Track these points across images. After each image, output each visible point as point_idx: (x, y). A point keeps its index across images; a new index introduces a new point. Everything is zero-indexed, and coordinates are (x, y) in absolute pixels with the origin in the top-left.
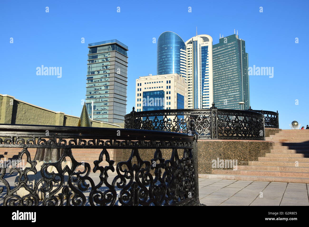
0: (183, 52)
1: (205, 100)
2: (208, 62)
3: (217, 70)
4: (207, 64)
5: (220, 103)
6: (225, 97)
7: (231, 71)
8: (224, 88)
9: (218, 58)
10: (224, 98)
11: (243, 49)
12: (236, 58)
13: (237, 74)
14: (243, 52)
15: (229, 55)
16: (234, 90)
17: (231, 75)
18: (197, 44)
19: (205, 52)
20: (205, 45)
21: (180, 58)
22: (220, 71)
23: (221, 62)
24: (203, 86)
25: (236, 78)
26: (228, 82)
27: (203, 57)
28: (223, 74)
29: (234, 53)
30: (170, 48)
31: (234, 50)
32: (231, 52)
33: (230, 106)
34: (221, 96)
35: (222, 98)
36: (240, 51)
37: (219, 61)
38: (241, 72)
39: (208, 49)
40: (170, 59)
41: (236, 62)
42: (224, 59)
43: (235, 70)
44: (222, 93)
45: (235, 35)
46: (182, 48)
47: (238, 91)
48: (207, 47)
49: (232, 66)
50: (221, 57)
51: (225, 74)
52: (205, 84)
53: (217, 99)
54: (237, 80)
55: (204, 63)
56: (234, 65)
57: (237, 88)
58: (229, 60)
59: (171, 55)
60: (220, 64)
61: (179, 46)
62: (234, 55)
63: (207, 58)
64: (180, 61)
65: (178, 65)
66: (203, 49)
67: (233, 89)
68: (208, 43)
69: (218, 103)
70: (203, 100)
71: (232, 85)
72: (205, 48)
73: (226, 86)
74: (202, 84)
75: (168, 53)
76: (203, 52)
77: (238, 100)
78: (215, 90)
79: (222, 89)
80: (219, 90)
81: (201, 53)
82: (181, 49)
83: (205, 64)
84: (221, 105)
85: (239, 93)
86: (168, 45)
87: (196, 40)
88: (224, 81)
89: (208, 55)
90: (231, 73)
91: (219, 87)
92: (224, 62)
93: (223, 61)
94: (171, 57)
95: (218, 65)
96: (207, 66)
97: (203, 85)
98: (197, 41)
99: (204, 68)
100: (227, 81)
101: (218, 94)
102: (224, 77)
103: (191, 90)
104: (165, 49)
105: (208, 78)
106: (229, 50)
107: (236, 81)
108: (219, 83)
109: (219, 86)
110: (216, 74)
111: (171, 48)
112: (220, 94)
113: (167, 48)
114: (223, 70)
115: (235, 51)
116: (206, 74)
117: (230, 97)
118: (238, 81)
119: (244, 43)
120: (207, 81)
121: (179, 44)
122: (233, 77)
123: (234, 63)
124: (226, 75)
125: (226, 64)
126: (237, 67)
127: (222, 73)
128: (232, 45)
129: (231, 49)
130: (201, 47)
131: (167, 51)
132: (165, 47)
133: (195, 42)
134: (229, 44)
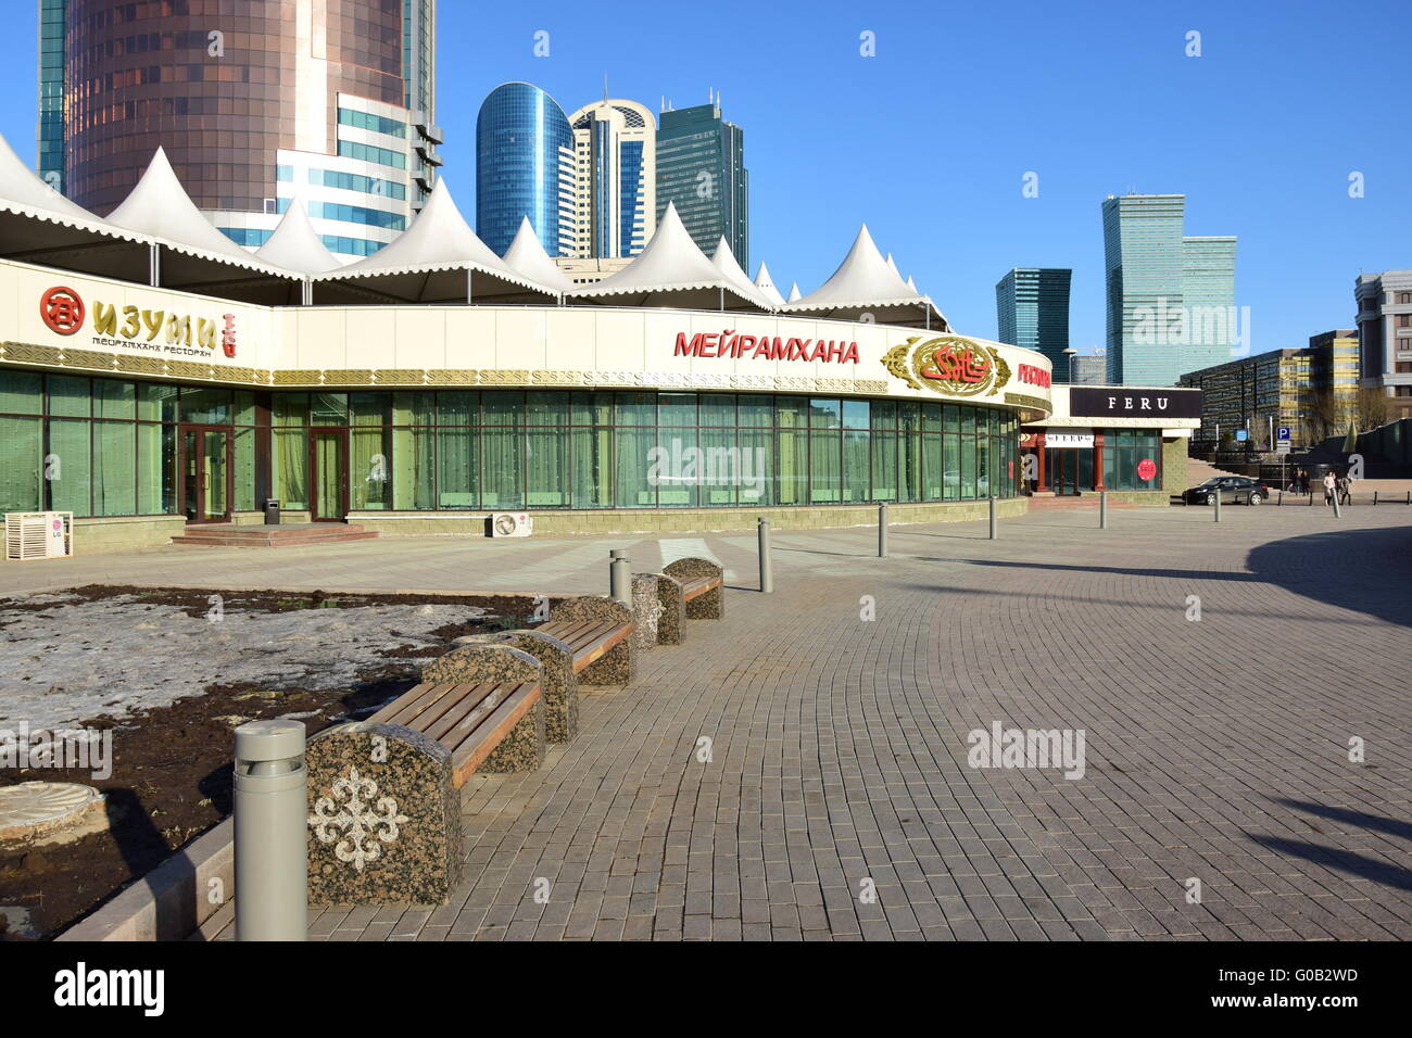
0: (565, 155)
2: (642, 195)
4: (639, 199)
7: (701, 223)
11: (736, 157)
12: (716, 183)
14: (736, 165)
18: (606, 132)
19: (632, 161)
20: (633, 135)
21: (558, 176)
29: (713, 169)
30: (529, 139)
31: (710, 157)
32: (701, 163)
36: (728, 162)
39: (641, 152)
40: (526, 177)
45: (710, 108)
46: (563, 144)
48: (639, 146)
49: (703, 208)
55: (628, 195)
56: (708, 207)
59: (530, 164)
60: (663, 200)
61: (554, 134)
63: (641, 182)
64: (558, 185)
65: (551, 198)
66: (627, 152)
68: (642, 133)
72: (633, 147)
75: (518, 156)
76: (627, 161)
82: (560, 147)
83: (633, 200)
86: (520, 130)
87: (604, 118)
89: (641, 173)
93: (676, 190)
94: (530, 171)
96: (638, 208)
98: (606, 124)
99: (628, 213)
104: (509, 140)
106: (695, 155)
113: (516, 139)
115: (714, 161)
116: (635, 234)
119: (739, 135)
121: (554, 130)
128: (704, 140)
129: (700, 154)
130: (622, 143)
131: (515, 149)
132: (509, 136)
133: (602, 123)
134: (695, 137)
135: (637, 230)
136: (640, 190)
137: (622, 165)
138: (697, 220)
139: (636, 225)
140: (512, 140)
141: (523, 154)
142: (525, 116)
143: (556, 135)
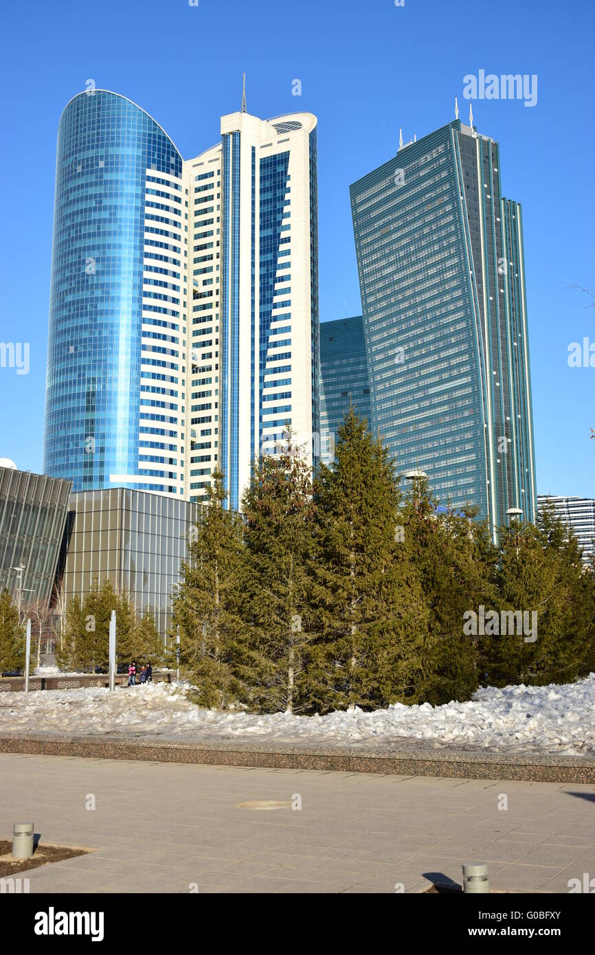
0: (159, 181)
1: (275, 410)
2: (288, 227)
3: (380, 285)
5: (394, 433)
6: (416, 406)
7: (437, 280)
8: (411, 366)
9: (384, 231)
10: (411, 408)
11: (486, 178)
12: (451, 218)
13: (458, 293)
14: (488, 191)
15: (426, 209)
16: (450, 368)
17: (437, 302)
18: (237, 147)
19: (274, 183)
20: (276, 148)
21: (143, 210)
22: (395, 288)
23: (395, 247)
24: (265, 344)
25: (457, 312)
26: (425, 334)
28: (405, 299)
29: (446, 198)
30: (97, 164)
32: (432, 194)
34: (400, 401)
35: (404, 410)
36: (471, 186)
37: (386, 245)
38: (480, 282)
39: (286, 168)
41: (453, 239)
42: (407, 230)
43: (448, 275)
44: (402, 390)
45: (455, 125)
46: (154, 166)
47: (464, 370)
48: (283, 159)
49: (438, 258)
50: (395, 225)
51: (410, 297)
52: (275, 332)
53: (385, 415)
54: (458, 320)
55: (270, 232)
56: (444, 255)
57: (458, 360)
58: (423, 232)
60: (392, 259)
61: (139, 152)
62: (446, 204)
63: (286, 209)
64: (143, 222)
65: (130, 241)
66: (269, 171)
67: (444, 365)
68: (288, 140)
69: (389, 435)
70: (263, 412)
71: (441, 344)
72: (275, 162)
73: (417, 354)
74: (260, 335)
75: (84, 190)
76: (268, 184)
77: (466, 414)
78: (378, 378)
79: (405, 368)
81: (260, 190)
82: (148, 171)
83: (275, 238)
84: (399, 443)
85: (470, 379)
87: (234, 129)
88: (410, 334)
89: (287, 197)
90: (435, 292)
91: (390, 363)
92: (408, 245)
93: (404, 242)
96: (282, 247)
97: (264, 339)
98: (236, 135)
99: (270, 257)
100: (420, 331)
102: (410, 313)
103: (213, 368)
104: (76, 170)
105: (287, 303)
106: (424, 185)
107: (459, 327)
110: (379, 306)
111: (102, 164)
112: (396, 392)
113: (83, 168)
114: (403, 285)
115: (446, 187)
116: (278, 286)
117: (436, 400)
118: (463, 325)
119: (492, 154)
120: (282, 317)
121: (139, 147)
122: (442, 311)
123: (446, 243)
124: (416, 305)
126: (456, 260)
128: (434, 160)
129: (429, 182)
130: (261, 159)
131: (81, 181)
132: (76, 166)
133: (231, 136)
134: (422, 160)
136: (285, 222)
137: (262, 191)
138: (433, 276)
139: (279, 273)
141: (91, 185)
142: (98, 133)
143: (144, 153)
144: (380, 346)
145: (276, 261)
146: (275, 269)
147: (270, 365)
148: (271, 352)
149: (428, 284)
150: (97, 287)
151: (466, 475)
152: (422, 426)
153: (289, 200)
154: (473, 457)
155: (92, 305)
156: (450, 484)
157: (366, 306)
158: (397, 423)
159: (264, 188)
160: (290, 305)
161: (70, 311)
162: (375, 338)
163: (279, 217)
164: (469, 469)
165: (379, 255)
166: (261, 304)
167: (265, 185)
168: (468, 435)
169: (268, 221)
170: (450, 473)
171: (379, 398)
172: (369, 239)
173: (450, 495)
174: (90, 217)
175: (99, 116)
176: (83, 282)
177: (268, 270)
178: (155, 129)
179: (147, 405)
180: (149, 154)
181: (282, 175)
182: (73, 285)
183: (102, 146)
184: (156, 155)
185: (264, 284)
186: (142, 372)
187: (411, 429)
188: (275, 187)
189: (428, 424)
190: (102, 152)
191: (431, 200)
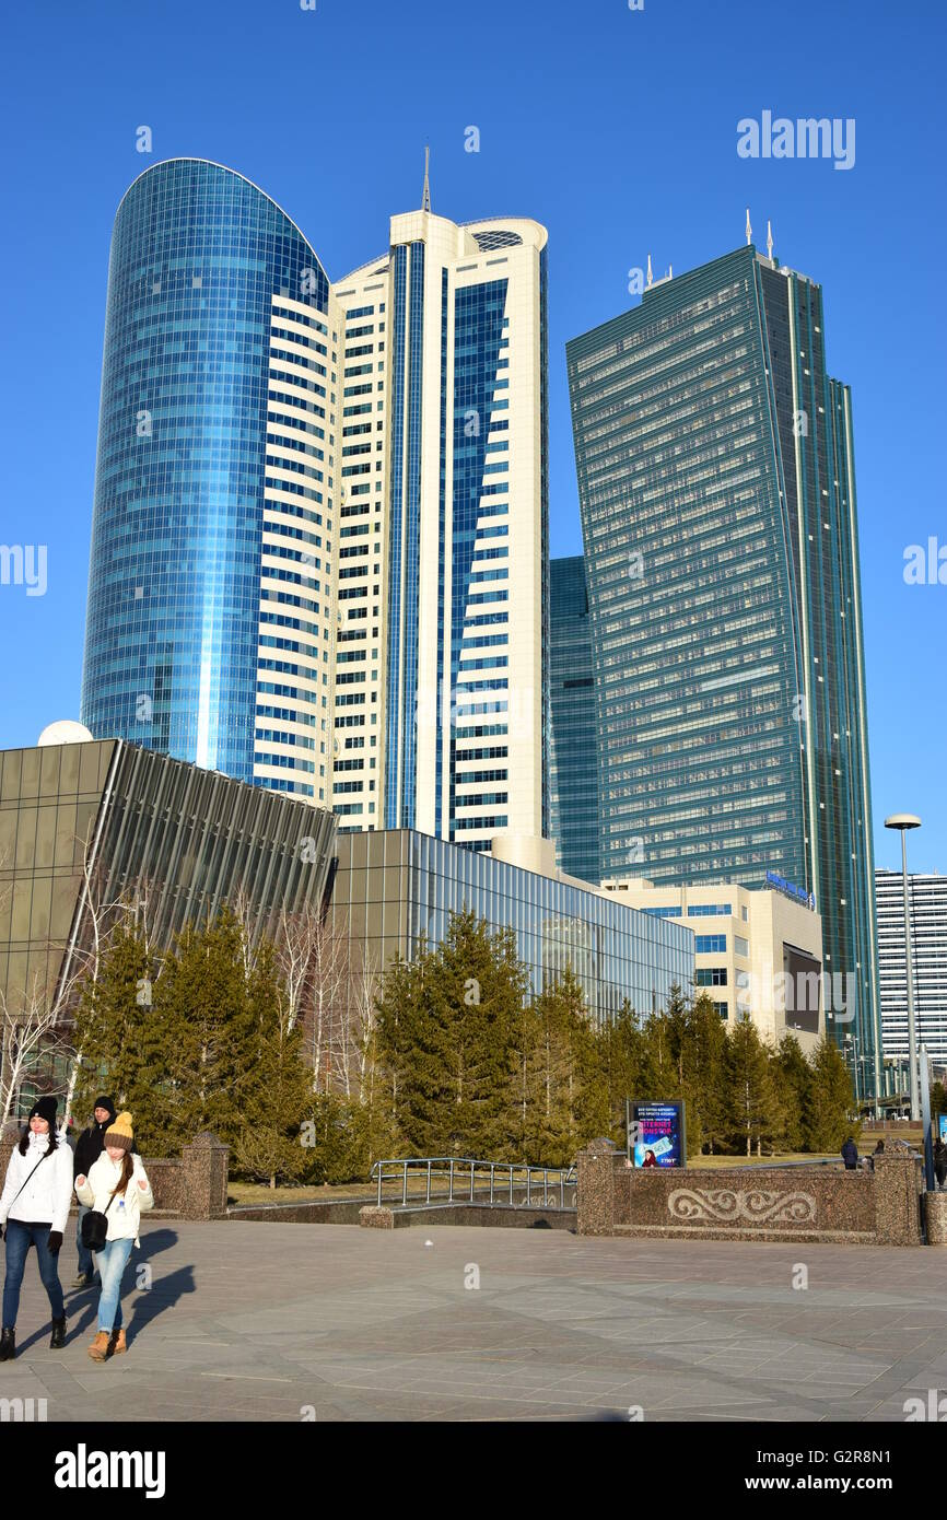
0: (292, 316)
2: (504, 404)
3: (618, 508)
4: (496, 417)
5: (638, 755)
6: (678, 711)
7: (720, 505)
8: (672, 644)
9: (627, 420)
10: (669, 714)
11: (803, 343)
12: (749, 403)
13: (759, 527)
14: (803, 363)
15: (704, 387)
16: (741, 650)
17: (721, 540)
18: (419, 267)
19: (480, 330)
20: (484, 272)
21: (266, 363)
22: (644, 515)
23: (647, 446)
24: (462, 597)
25: (756, 557)
26: (698, 592)
27: (472, 370)
28: (663, 533)
29: (740, 371)
30: (190, 283)
31: (735, 344)
32: (715, 363)
33: (713, 775)
34: (649, 702)
35: (655, 717)
36: (780, 354)
37: (630, 444)
38: (794, 509)
39: (504, 305)
41: (753, 438)
42: (668, 419)
43: (744, 495)
44: (654, 683)
45: (748, 253)
46: (285, 290)
47: (766, 653)
48: (498, 290)
49: (723, 468)
50: (648, 411)
51: (671, 531)
52: (480, 577)
53: (621, 725)
54: (758, 572)
56: (735, 463)
57: (757, 637)
58: (698, 425)
60: (640, 466)
61: (260, 266)
62: (739, 380)
63: (501, 374)
64: (265, 384)
65: (244, 413)
66: (471, 311)
67: (731, 644)
68: (506, 260)
69: (628, 758)
71: (726, 610)
72: (483, 297)
73: (680, 624)
74: (454, 581)
75: (166, 324)
76: (469, 332)
77: (769, 726)
78: (610, 662)
79: (659, 647)
80: (635, 655)
81: (456, 340)
82: (274, 297)
83: (482, 420)
84: (646, 772)
85: (775, 669)
86: (176, 264)
87: (414, 237)
88: (670, 591)
89: (503, 354)
90: (717, 523)
91: (632, 638)
92: (671, 445)
93: (663, 440)
95: (623, 472)
96: (494, 437)
97: (460, 590)
98: (419, 247)
99: (472, 452)
100: (687, 586)
101: (629, 690)
102: (671, 557)
103: (370, 633)
104: (150, 291)
105: (501, 531)
106: (701, 348)
107: (758, 582)
108: (635, 603)
109: (637, 629)
110: (614, 544)
111: (197, 283)
112: (644, 686)
113: (164, 287)
114: (660, 509)
115: (741, 352)
116: (486, 501)
117: (715, 702)
118: (768, 579)
120: (494, 554)
121: (261, 257)
122: (730, 555)
123: (739, 443)
124: (680, 545)
125: (681, 458)
126: (756, 473)
127: (652, 529)
128: (718, 309)
129: (711, 343)
130: (457, 290)
131: (163, 309)
132: (150, 283)
133: (408, 249)
134: (699, 306)
135: (493, 490)
136: (498, 395)
138: (713, 498)
139: (488, 480)
140: (157, 289)
141: (178, 316)
142: (191, 231)
143: (269, 268)
144: (614, 610)
145: (482, 459)
146: (482, 473)
147: (470, 632)
148: (473, 611)
149: (703, 510)
150: (187, 489)
151: (765, 827)
152: (687, 744)
153: (506, 360)
154: (781, 797)
155: (177, 520)
156: (739, 842)
157: (591, 543)
158: (642, 737)
159: (463, 338)
160: (506, 533)
161: (136, 527)
162: (607, 596)
163: (487, 386)
164: (773, 818)
165: (617, 459)
166: (455, 529)
167: (463, 332)
168: (772, 762)
169: (468, 392)
170: (737, 824)
171: (609, 695)
172: (601, 432)
173: (739, 861)
174: (175, 369)
175: (193, 202)
176: (161, 479)
177: (467, 474)
178: (287, 230)
179: (269, 692)
180: (277, 270)
181: (494, 318)
182: (143, 485)
183: (199, 252)
184: (288, 272)
185: (461, 496)
186: (261, 636)
187: (670, 748)
188: (481, 336)
189: (701, 741)
190: (197, 262)
191: (714, 373)
